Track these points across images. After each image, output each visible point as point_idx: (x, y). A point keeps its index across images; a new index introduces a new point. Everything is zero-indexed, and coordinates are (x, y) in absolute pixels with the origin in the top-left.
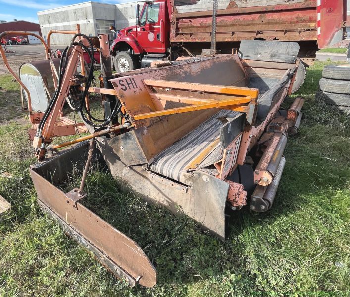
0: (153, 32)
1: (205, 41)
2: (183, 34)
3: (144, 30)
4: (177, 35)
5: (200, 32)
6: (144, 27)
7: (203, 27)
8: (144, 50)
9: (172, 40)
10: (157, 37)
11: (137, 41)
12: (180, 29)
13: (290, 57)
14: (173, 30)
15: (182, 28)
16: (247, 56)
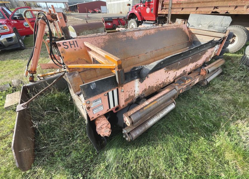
0: (149, 7)
1: (178, 13)
2: (166, 9)
3: (144, 6)
4: (162, 9)
5: (176, 7)
6: (144, 4)
7: (178, 4)
8: (144, 19)
9: (159, 13)
10: (151, 10)
11: (140, 13)
12: (164, 6)
13: (222, 28)
14: (160, 6)
15: (166, 5)
16: (192, 26)
